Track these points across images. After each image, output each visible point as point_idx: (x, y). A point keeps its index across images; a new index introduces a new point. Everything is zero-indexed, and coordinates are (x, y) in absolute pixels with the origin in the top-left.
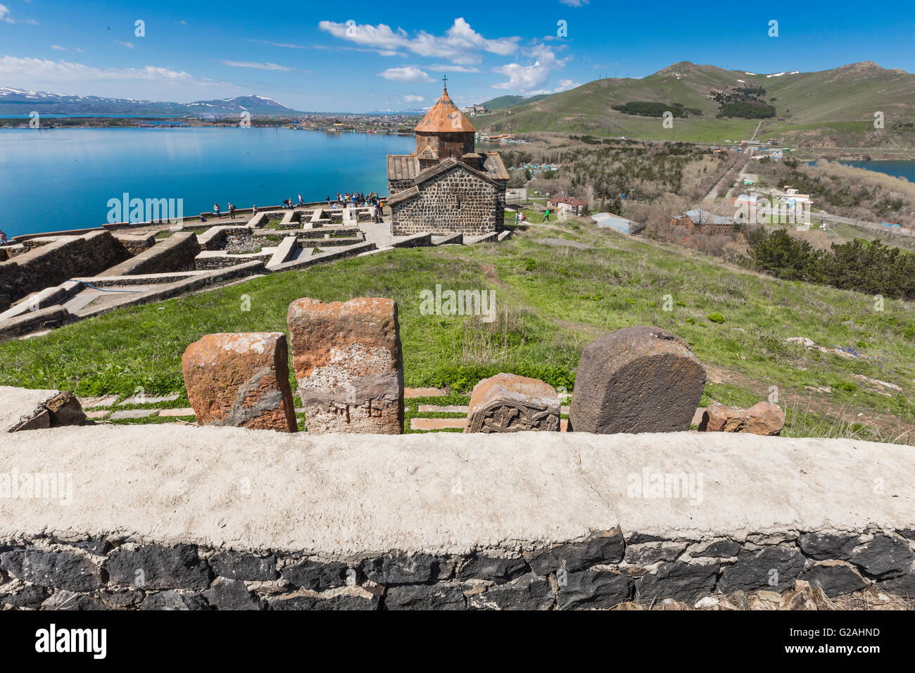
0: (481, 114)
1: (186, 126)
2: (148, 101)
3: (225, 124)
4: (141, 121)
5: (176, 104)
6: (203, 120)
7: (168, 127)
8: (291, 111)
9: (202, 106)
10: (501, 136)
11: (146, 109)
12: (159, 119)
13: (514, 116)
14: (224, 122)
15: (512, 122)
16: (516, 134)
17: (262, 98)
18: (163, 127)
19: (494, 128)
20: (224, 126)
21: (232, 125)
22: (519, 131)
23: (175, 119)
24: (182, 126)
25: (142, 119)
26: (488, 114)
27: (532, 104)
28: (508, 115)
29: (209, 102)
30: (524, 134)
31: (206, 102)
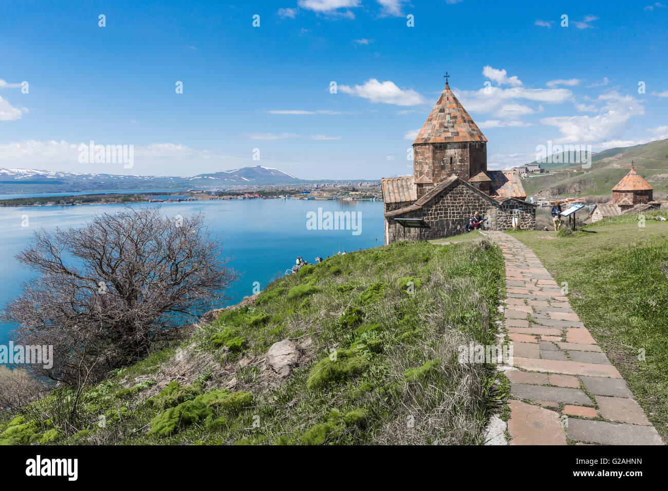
0: (535, 174)
1: (193, 200)
2: (153, 177)
3: (232, 197)
4: (149, 196)
5: (179, 178)
6: (209, 193)
7: (176, 201)
8: (297, 181)
9: (205, 178)
10: (567, 200)
11: (150, 184)
12: (165, 194)
13: (582, 175)
14: (230, 194)
15: (580, 182)
16: (587, 197)
17: (267, 168)
18: (172, 201)
19: (556, 191)
20: (231, 198)
21: (239, 197)
22: (591, 193)
23: (181, 193)
24: (190, 200)
25: (150, 194)
26: (544, 174)
27: (606, 160)
28: (572, 175)
29: (212, 175)
30: (599, 197)
31: (208, 175)
